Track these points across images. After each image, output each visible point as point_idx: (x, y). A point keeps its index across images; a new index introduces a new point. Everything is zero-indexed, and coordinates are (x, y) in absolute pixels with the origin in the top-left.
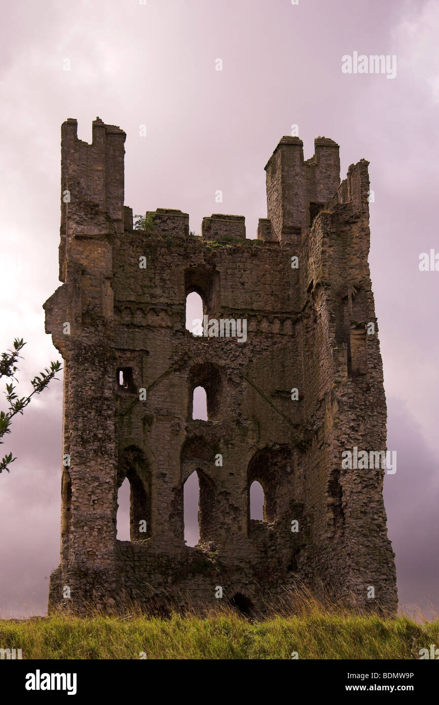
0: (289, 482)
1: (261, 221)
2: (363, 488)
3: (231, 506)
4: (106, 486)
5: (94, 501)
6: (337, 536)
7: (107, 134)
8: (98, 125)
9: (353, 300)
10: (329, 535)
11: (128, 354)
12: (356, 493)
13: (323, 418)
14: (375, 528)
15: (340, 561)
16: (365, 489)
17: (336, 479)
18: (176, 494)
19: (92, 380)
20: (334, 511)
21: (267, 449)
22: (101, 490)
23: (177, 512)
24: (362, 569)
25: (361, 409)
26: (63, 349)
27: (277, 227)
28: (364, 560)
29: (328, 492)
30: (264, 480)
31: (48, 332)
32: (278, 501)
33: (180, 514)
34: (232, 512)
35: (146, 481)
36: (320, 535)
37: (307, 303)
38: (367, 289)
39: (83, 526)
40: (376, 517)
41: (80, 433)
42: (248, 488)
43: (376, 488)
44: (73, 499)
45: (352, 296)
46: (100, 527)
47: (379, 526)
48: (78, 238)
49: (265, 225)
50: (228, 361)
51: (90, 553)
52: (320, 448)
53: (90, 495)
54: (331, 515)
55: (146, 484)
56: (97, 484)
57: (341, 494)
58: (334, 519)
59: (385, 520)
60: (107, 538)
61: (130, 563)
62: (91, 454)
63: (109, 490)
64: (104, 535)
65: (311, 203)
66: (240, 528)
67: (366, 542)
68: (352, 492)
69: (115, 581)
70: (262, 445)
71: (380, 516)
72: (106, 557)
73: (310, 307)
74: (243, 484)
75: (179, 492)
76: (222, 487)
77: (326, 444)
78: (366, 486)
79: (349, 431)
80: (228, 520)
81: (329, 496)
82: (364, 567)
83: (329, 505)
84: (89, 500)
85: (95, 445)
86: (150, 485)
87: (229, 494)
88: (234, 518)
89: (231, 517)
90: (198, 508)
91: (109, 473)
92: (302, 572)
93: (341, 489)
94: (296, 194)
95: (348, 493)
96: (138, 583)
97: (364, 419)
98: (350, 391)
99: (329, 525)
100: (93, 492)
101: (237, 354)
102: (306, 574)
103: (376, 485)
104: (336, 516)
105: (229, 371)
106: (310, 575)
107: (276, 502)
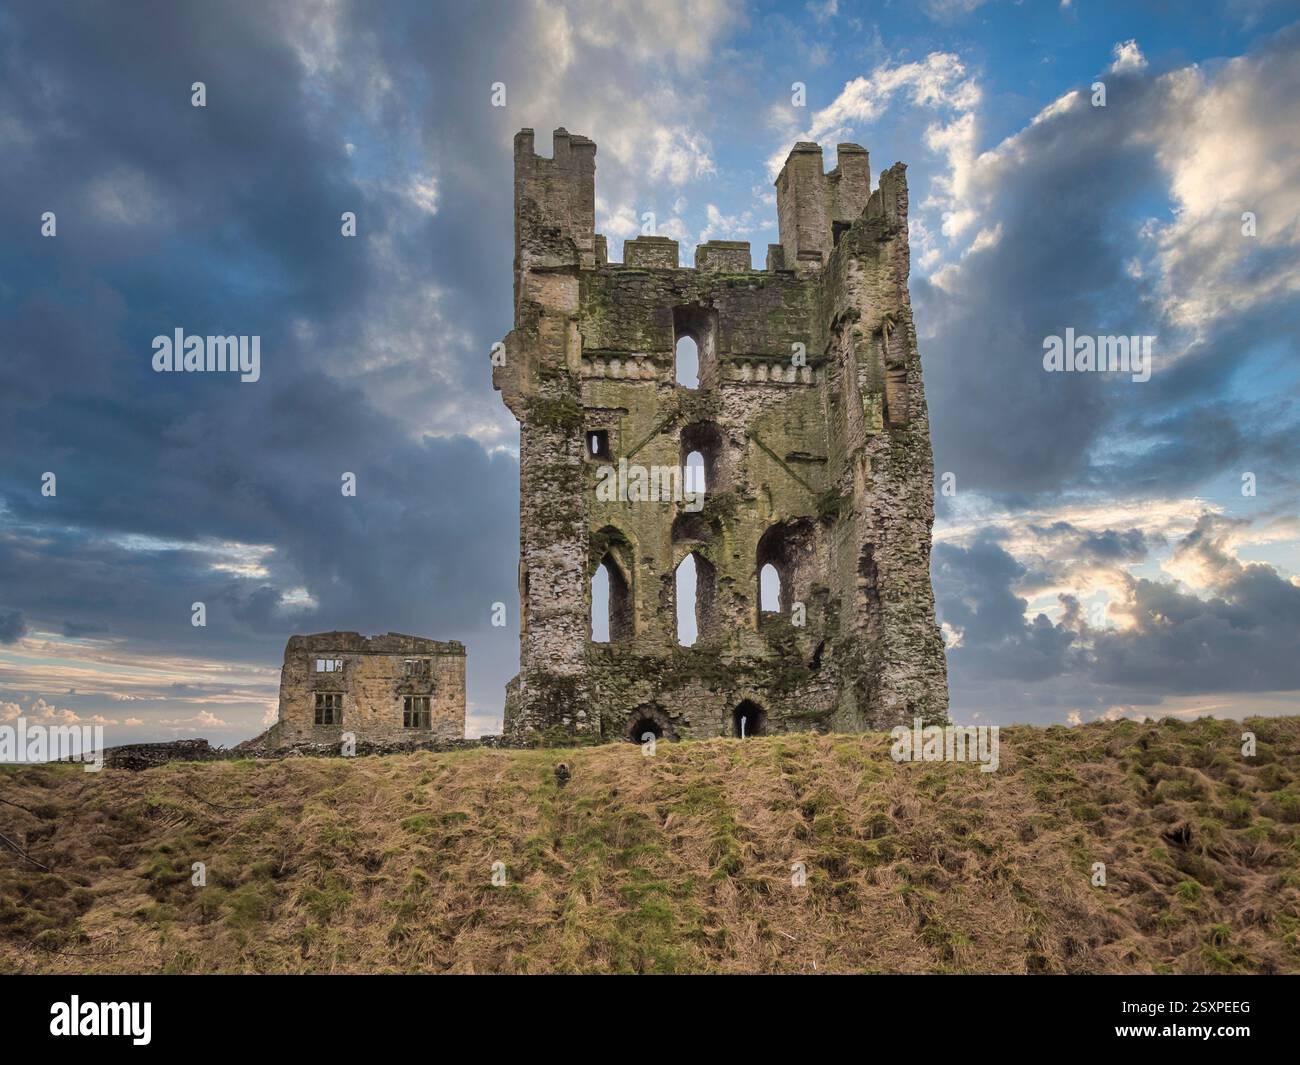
0: (810, 563)
1: (772, 247)
2: (904, 564)
3: (736, 595)
4: (573, 575)
5: (557, 594)
6: (870, 625)
7: (572, 146)
8: (560, 136)
9: (890, 334)
10: (861, 624)
11: (602, 415)
12: (895, 570)
13: (852, 482)
14: (920, 611)
15: (876, 654)
16: (907, 566)
17: (870, 555)
18: (665, 583)
19: (553, 444)
20: (868, 594)
21: (780, 525)
22: (567, 579)
23: (666, 606)
24: (902, 662)
25: (901, 468)
26: (518, 409)
27: (791, 253)
28: (905, 652)
29: (858, 571)
30: (778, 563)
31: (497, 388)
32: (797, 587)
33: (673, 607)
34: (738, 603)
35: (628, 568)
36: (849, 625)
37: (831, 343)
38: (908, 320)
39: (544, 625)
40: (920, 598)
41: (538, 510)
42: (758, 573)
43: (921, 563)
44: (531, 591)
45: (888, 330)
46: (565, 625)
47: (925, 609)
48: (534, 271)
49: (777, 252)
50: (730, 418)
51: (555, 657)
52: (849, 519)
53: (552, 587)
54: (864, 600)
55: (627, 572)
56: (560, 572)
57: (876, 573)
58: (868, 604)
59: (932, 602)
60: (576, 638)
61: (608, 668)
62: (553, 537)
63: (577, 580)
64: (572, 634)
65: (834, 222)
66: (747, 621)
67: (907, 630)
68: (889, 570)
69: (587, 690)
70: (775, 518)
71: (926, 598)
72: (575, 661)
73: (835, 348)
74: (751, 566)
75: (669, 579)
76: (724, 572)
77: (856, 512)
78: (908, 562)
79: (886, 496)
80: (732, 612)
81: (860, 577)
82: (907, 661)
83: (860, 588)
84: (551, 593)
85: (559, 525)
86: (633, 573)
87: (734, 580)
88: (740, 609)
89: (737, 609)
90: (694, 599)
91: (576, 559)
92: (827, 670)
93: (876, 567)
94: (816, 211)
95: (884, 571)
96: (619, 692)
97: (905, 480)
98: (887, 446)
99: (860, 611)
100: (556, 582)
101: (742, 409)
102: (832, 673)
103: (921, 559)
104: (870, 600)
105: (732, 431)
106: (837, 674)
107: (794, 589)
